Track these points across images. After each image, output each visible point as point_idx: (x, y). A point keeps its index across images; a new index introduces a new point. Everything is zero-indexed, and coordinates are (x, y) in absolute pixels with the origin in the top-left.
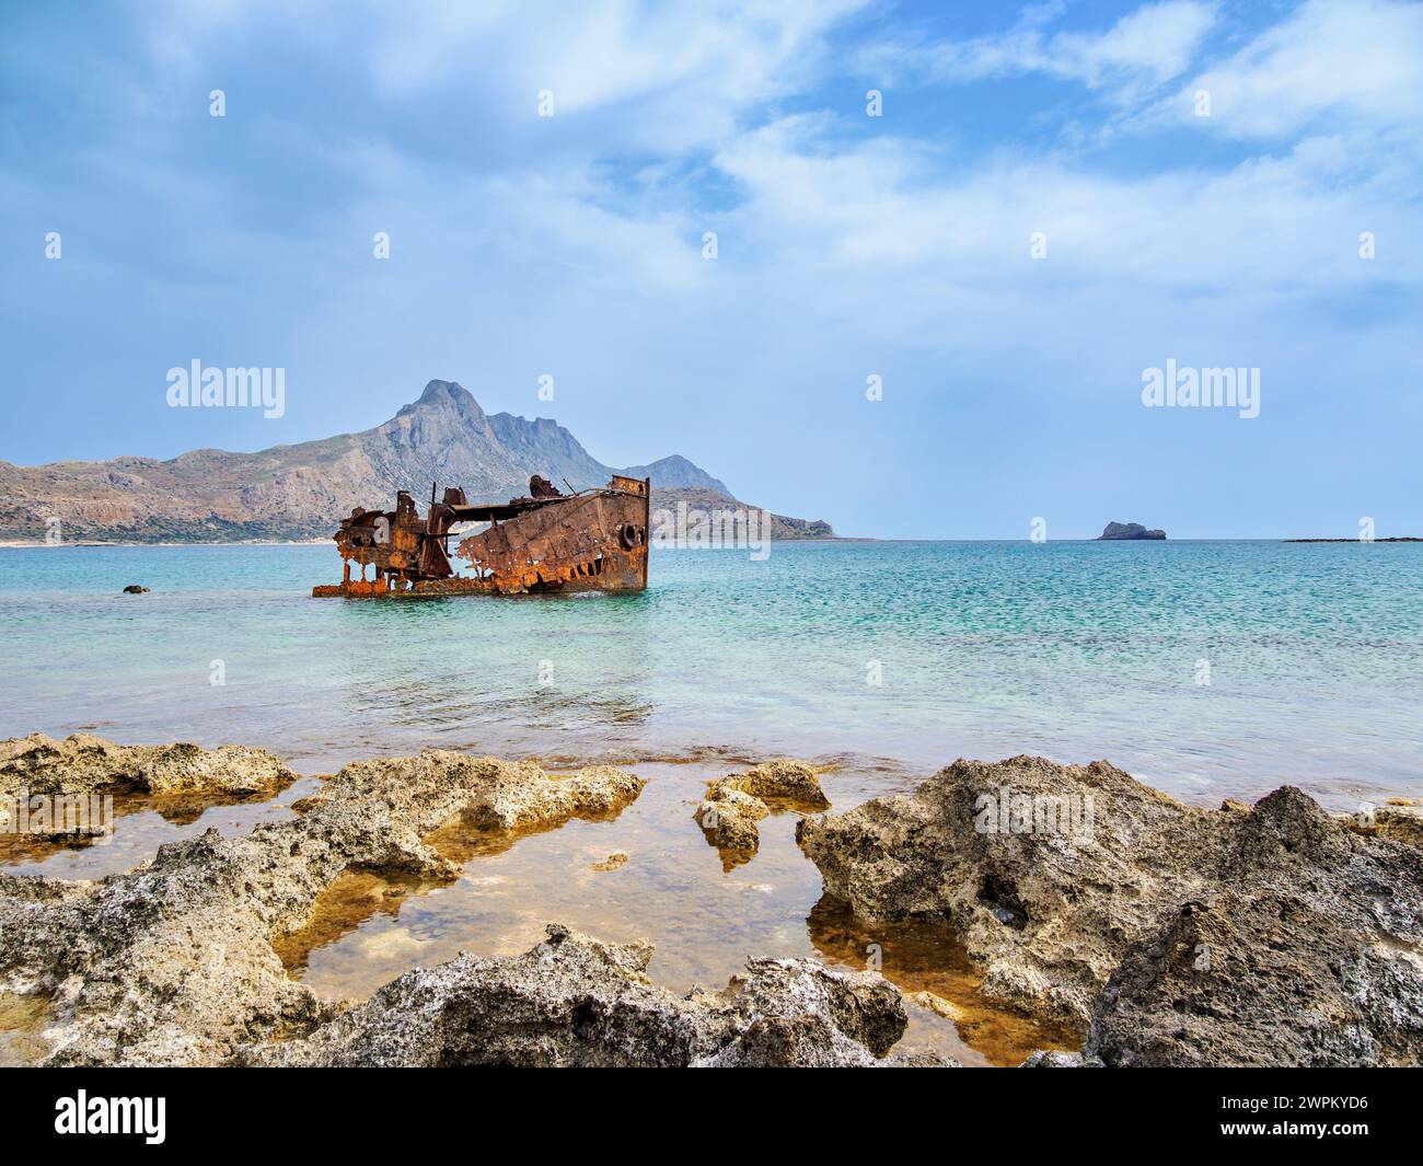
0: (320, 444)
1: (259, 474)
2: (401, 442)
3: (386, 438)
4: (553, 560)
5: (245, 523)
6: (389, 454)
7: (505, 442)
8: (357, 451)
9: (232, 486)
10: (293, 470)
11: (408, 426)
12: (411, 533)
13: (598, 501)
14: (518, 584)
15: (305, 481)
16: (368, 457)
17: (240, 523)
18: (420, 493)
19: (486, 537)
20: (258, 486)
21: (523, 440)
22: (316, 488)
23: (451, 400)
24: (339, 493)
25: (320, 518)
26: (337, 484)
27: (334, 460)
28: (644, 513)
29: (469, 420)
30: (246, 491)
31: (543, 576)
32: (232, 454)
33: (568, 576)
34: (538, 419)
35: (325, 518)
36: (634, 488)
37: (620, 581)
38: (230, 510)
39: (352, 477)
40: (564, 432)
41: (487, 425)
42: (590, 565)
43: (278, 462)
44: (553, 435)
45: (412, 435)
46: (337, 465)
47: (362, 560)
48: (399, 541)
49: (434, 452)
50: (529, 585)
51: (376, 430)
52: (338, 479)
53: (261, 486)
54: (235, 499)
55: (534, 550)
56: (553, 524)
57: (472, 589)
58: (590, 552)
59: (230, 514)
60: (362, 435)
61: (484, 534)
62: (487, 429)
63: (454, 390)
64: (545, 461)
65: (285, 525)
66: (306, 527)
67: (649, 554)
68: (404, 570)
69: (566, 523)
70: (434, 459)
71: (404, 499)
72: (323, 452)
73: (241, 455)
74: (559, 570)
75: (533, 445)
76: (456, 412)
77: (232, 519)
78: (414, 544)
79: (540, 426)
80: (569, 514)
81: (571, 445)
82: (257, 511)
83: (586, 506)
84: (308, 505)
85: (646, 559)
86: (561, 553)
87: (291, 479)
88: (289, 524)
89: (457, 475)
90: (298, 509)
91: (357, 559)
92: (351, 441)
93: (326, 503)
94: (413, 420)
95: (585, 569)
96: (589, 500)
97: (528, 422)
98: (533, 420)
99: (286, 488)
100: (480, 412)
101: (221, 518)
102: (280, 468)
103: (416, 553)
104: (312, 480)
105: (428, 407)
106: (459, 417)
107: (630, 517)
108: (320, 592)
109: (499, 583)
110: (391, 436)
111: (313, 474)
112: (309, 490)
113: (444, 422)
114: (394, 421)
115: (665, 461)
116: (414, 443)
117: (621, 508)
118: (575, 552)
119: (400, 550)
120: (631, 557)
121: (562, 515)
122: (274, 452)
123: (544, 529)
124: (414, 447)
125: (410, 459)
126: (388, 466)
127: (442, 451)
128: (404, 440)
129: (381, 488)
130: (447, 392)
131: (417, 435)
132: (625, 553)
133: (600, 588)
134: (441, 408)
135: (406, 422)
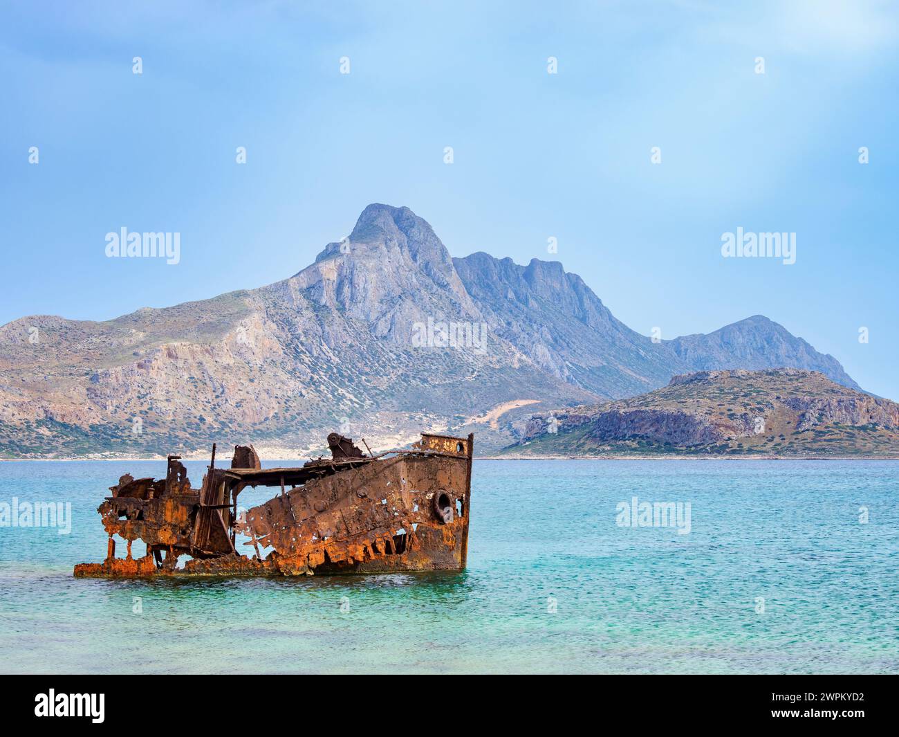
0: (201, 306)
1: (113, 352)
2: (323, 302)
3: (300, 296)
4: (345, 537)
5: (92, 427)
6: (305, 321)
7: (484, 299)
8: (256, 317)
9: (74, 370)
10: (163, 347)
11: (333, 276)
12: (182, 505)
13: (402, 466)
14: (301, 564)
15: (180, 364)
16: (274, 326)
17: (86, 427)
18: (351, 380)
19: (269, 509)
20: (111, 371)
21: (511, 295)
22: (196, 374)
23: (398, 236)
24: (230, 379)
25: (202, 419)
26: (226, 368)
27: (223, 331)
28: (464, 477)
29: (427, 265)
30: (95, 378)
31: (331, 555)
32: (75, 323)
33: (360, 555)
34: (534, 261)
35: (209, 419)
36: (453, 448)
37: (430, 561)
38: (72, 408)
39: (249, 356)
40: (575, 282)
41: (454, 272)
42: (388, 543)
43: (141, 335)
44: (557, 286)
45: (339, 290)
46: (226, 338)
47: (128, 535)
48: (169, 514)
49: (373, 317)
50: (314, 565)
51: (285, 284)
52: (228, 360)
53: (117, 371)
54: (79, 392)
55: (323, 525)
56: (346, 494)
57: (250, 570)
58: (388, 527)
59: (71, 414)
60: (265, 291)
61: (268, 504)
62: (453, 279)
63: (403, 219)
64: (544, 328)
65: (149, 430)
66: (181, 434)
67: (470, 529)
68: (174, 547)
69: (361, 492)
70: (372, 327)
71: (175, 467)
72: (207, 318)
73: (88, 324)
74: (351, 548)
75: (526, 302)
76: (407, 254)
77: (74, 421)
78: (185, 517)
79: (538, 273)
80: (366, 482)
81: (587, 303)
82: (111, 408)
83: (387, 472)
84: (184, 400)
85: (465, 534)
86: (354, 528)
87: (160, 360)
88: (156, 430)
89: (406, 352)
90: (171, 407)
91: (123, 534)
92: (247, 301)
93: (210, 396)
94: (341, 267)
95: (381, 547)
96: (390, 466)
97: (518, 267)
98: (526, 263)
99: (153, 374)
100: (444, 252)
101: (59, 419)
102: (143, 343)
103: (187, 527)
104: (190, 361)
105: (364, 247)
106: (410, 262)
107: (444, 483)
108: (83, 571)
109: (281, 563)
110: (308, 292)
111: (193, 353)
112: (186, 376)
113: (388, 269)
114: (312, 269)
115: (739, 326)
116: (342, 303)
117: (433, 474)
118: (370, 527)
119: (170, 524)
120: (445, 532)
121: (358, 482)
122: (136, 319)
123: (335, 499)
124: (342, 309)
125: (336, 326)
126: (303, 339)
127: (384, 315)
128: (327, 298)
129: (293, 373)
130: (392, 223)
131: (346, 290)
132: (436, 527)
133: (406, 571)
134: (384, 248)
135: (330, 271)
